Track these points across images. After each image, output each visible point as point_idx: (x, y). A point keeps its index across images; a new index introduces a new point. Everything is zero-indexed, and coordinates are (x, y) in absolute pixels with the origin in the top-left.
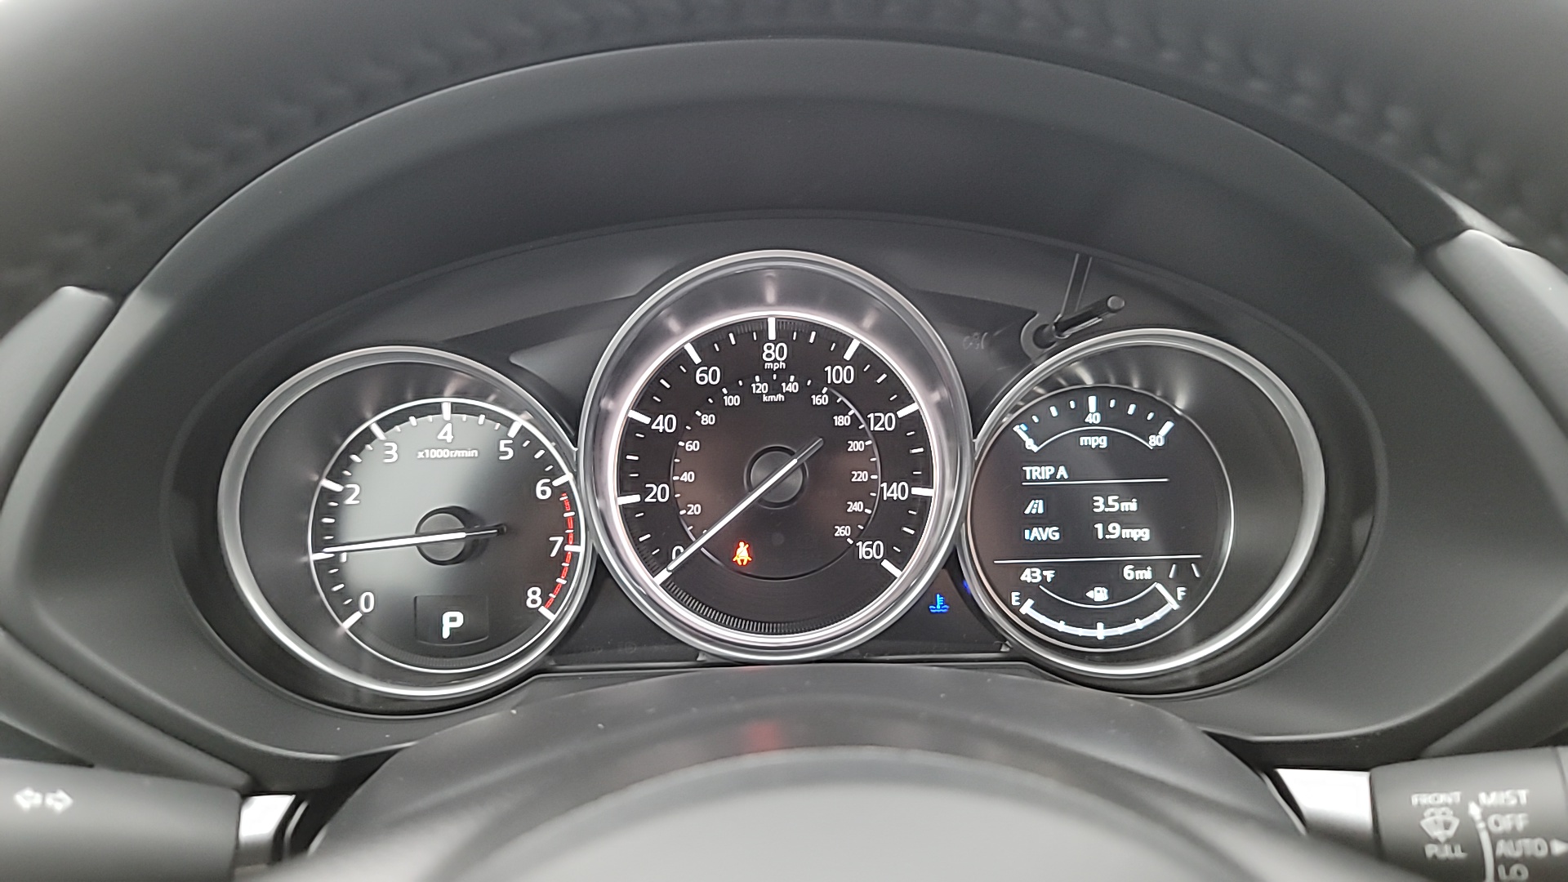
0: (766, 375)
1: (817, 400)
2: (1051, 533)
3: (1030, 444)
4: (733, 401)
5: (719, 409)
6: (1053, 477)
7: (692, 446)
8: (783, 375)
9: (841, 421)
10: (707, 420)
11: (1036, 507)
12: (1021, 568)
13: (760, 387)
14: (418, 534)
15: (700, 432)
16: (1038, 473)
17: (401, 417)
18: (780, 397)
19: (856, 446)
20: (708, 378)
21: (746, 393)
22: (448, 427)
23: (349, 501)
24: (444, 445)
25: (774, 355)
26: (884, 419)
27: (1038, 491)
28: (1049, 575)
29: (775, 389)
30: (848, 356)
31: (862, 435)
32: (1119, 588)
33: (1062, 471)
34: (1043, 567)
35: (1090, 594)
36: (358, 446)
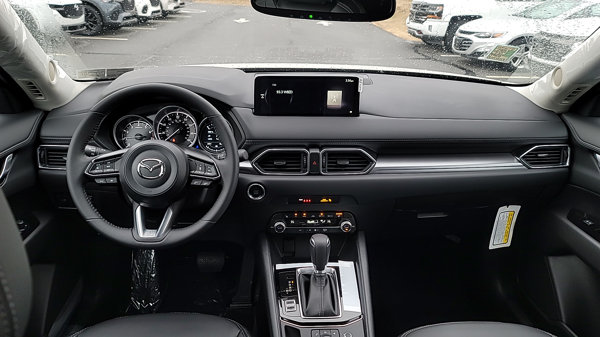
0: (177, 119)
1: (183, 123)
2: (211, 139)
3: (209, 129)
4: (173, 122)
5: (171, 123)
6: (211, 132)
7: (168, 127)
8: (179, 119)
9: (186, 125)
10: (170, 124)
11: (209, 136)
12: (207, 143)
13: (176, 121)
14: (135, 136)
15: (169, 126)
16: (210, 132)
17: (133, 123)
18: (179, 122)
19: (188, 128)
20: (170, 120)
21: (174, 121)
22: (139, 124)
23: (127, 133)
24: (138, 127)
25: (178, 117)
26: (191, 125)
27: (210, 134)
28: (211, 144)
29: (178, 121)
30: (187, 117)
31: (189, 127)
32: (219, 146)
33: (213, 132)
34: (210, 143)
35: (215, 146)
36: (128, 126)
